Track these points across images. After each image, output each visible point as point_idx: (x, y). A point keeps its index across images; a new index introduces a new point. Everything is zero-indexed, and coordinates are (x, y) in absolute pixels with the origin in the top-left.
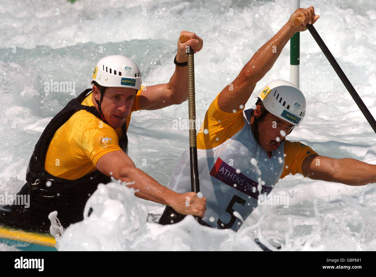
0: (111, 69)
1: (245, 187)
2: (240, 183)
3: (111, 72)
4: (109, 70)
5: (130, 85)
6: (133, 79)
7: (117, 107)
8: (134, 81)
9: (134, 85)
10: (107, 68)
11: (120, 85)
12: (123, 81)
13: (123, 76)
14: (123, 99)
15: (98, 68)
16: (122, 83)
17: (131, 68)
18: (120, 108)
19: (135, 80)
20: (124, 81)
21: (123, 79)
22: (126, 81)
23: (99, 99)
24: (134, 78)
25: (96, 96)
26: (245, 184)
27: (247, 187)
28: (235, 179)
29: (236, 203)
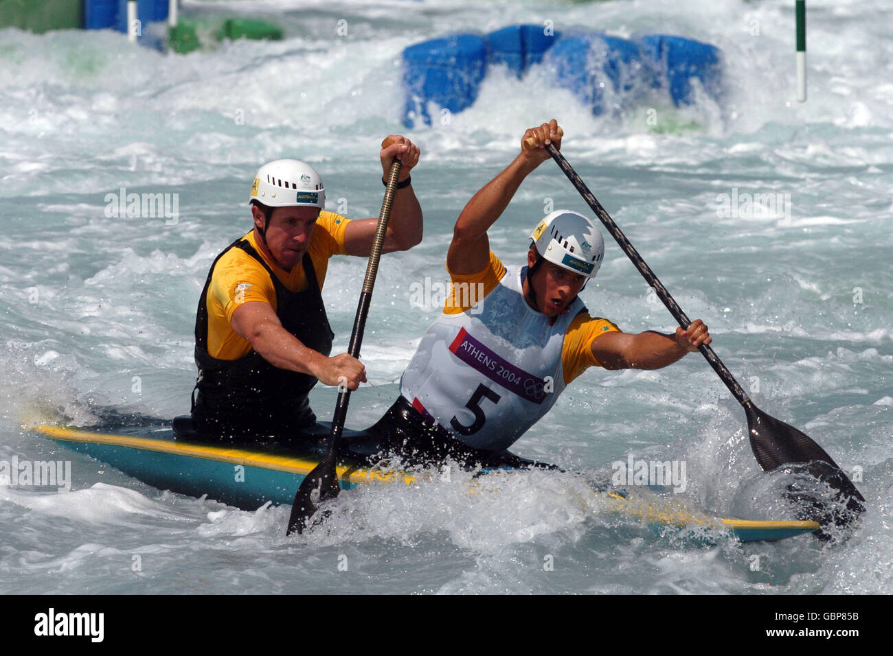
0: (280, 181)
1: (498, 373)
2: (490, 365)
3: (280, 185)
4: (277, 183)
5: (310, 202)
6: (314, 193)
7: (291, 236)
8: (315, 195)
9: (316, 202)
10: (273, 178)
12: (300, 197)
14: (301, 224)
15: (259, 180)
16: (299, 200)
17: (309, 178)
18: (297, 238)
19: (317, 194)
20: (302, 197)
21: (299, 194)
22: (304, 197)
23: (263, 225)
24: (316, 191)
25: (258, 222)
26: (498, 369)
27: (502, 373)
28: (482, 360)
29: (483, 397)
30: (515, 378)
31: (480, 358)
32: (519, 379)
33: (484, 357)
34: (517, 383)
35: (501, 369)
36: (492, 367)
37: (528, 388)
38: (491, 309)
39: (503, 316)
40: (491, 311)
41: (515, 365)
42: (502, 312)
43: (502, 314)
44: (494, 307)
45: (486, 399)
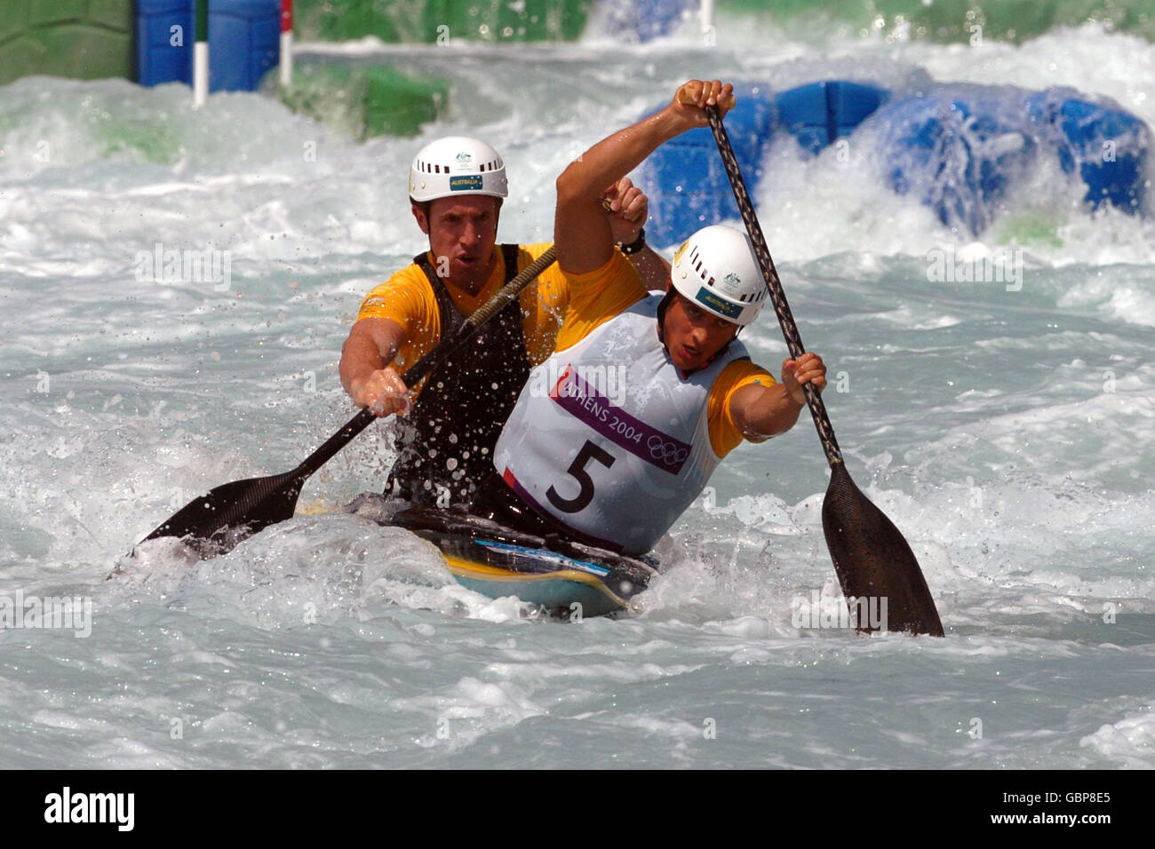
1: (610, 425)
2: (601, 415)
4: (426, 168)
5: (470, 189)
6: (475, 177)
8: (478, 178)
9: (480, 187)
11: (450, 193)
12: (454, 183)
13: (453, 173)
16: (453, 188)
17: (469, 156)
18: (462, 240)
19: (481, 177)
20: (457, 182)
21: (452, 179)
22: (460, 182)
24: (478, 173)
26: (611, 420)
27: (616, 427)
28: (590, 407)
29: (592, 458)
30: (635, 434)
31: (588, 406)
32: (641, 435)
33: (593, 403)
34: (638, 440)
35: (614, 421)
36: (603, 418)
37: (652, 449)
38: (609, 339)
39: (622, 350)
40: (607, 342)
41: (635, 416)
42: (622, 344)
43: (622, 347)
44: (613, 337)
45: (596, 461)
